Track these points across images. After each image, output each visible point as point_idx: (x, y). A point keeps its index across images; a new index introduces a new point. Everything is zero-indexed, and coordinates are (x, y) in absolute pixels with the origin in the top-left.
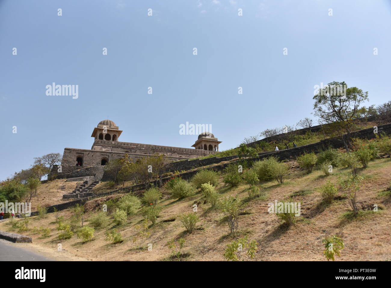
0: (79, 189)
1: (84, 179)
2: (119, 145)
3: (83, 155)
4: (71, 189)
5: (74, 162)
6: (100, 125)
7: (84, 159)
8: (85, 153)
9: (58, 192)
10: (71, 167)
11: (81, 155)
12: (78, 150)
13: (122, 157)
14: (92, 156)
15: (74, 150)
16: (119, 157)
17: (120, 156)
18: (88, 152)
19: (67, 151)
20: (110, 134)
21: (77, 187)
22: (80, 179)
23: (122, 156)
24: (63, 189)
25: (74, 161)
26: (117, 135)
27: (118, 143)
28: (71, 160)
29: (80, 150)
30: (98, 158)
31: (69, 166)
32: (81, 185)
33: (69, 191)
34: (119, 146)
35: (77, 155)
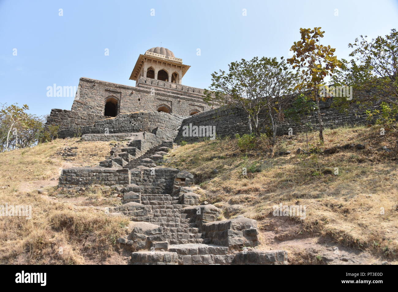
0: (118, 157)
1: (128, 138)
2: (183, 91)
3: (119, 95)
4: (95, 157)
5: (100, 109)
6: (149, 52)
7: (121, 104)
8: (122, 91)
9: (51, 163)
10: (93, 118)
11: (114, 95)
12: (110, 85)
13: (197, 108)
14: (139, 100)
15: (100, 83)
16: (192, 108)
17: (193, 105)
18: (130, 91)
19: (85, 84)
20: (168, 71)
21: (112, 153)
22: (118, 136)
23: (198, 106)
24: (68, 158)
25: (101, 107)
26: (180, 73)
27: (183, 87)
28: (93, 104)
29: (114, 85)
30: (150, 104)
31: (89, 115)
32: (123, 150)
33: (89, 161)
34: (185, 93)
35: (107, 94)
